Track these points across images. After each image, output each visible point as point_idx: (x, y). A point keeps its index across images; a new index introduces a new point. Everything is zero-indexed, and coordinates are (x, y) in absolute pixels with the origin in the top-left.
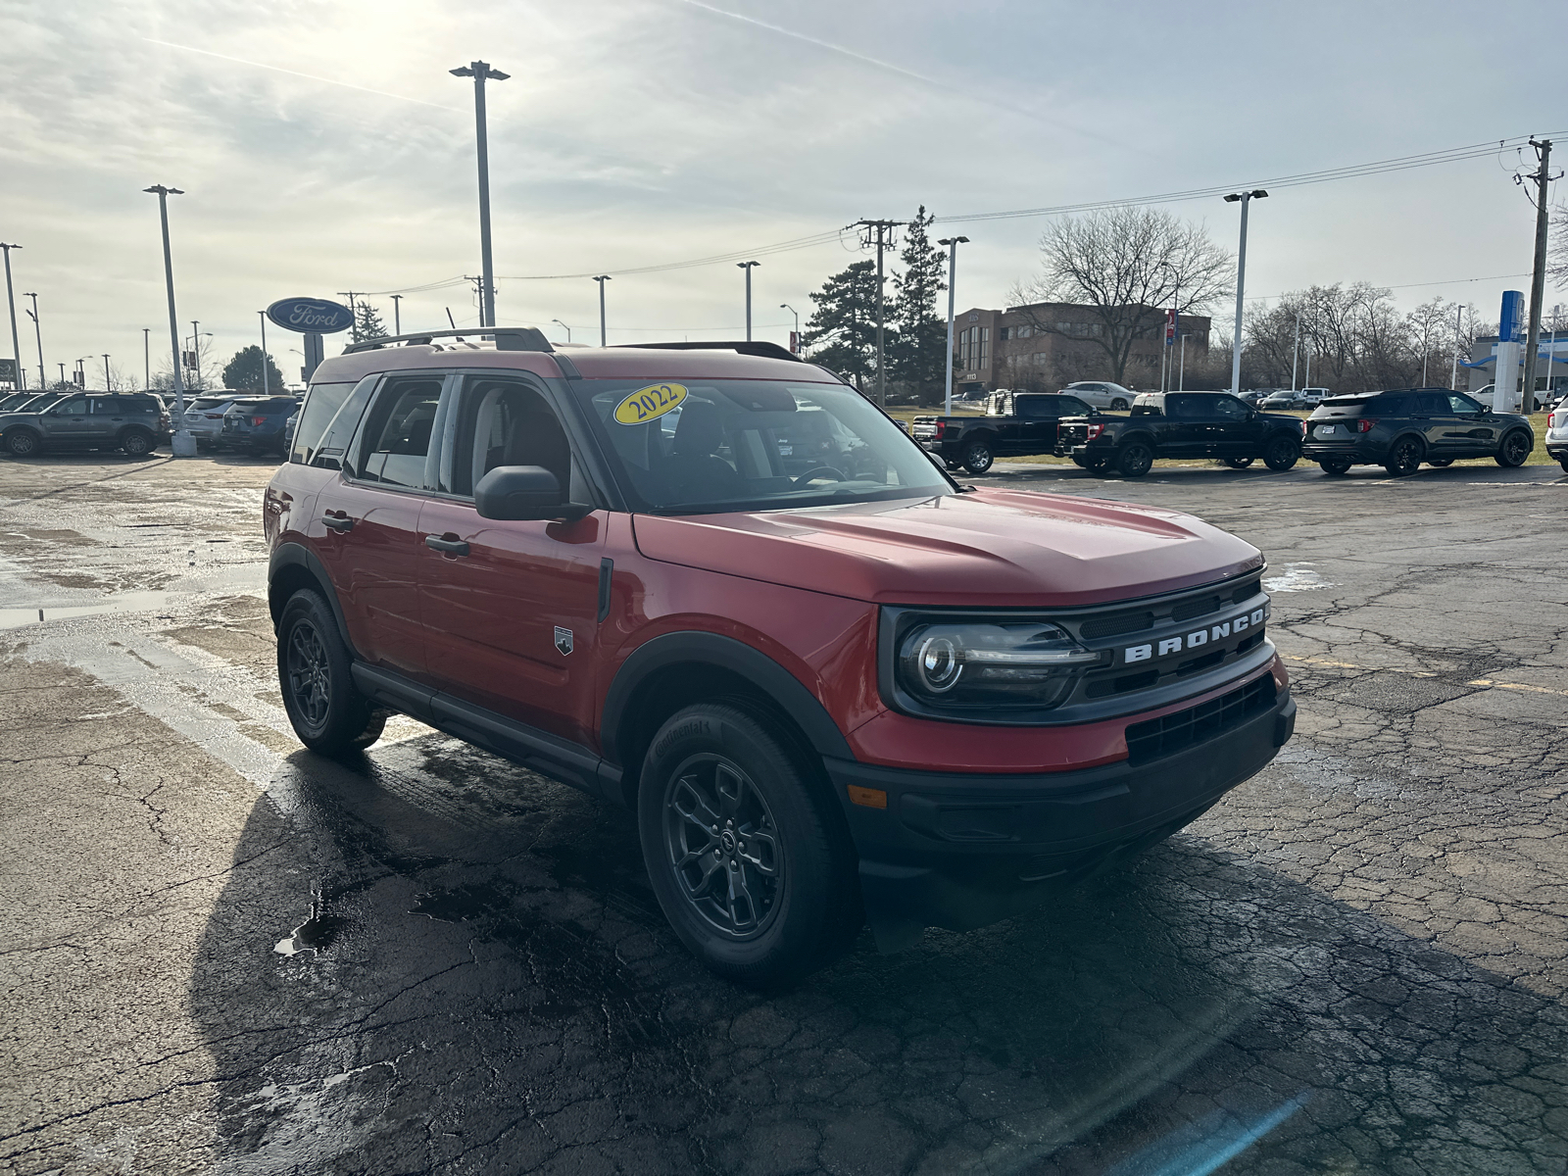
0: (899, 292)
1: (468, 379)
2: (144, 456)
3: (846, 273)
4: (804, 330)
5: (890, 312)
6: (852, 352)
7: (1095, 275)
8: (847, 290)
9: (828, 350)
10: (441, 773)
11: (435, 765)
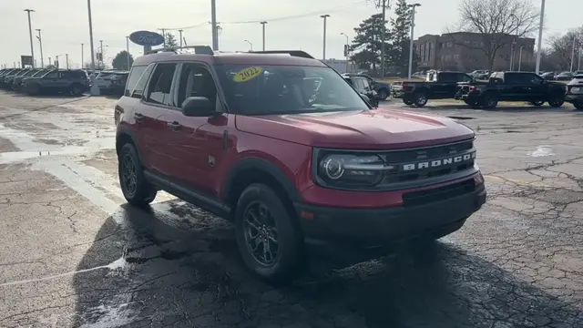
0: (393, 27)
1: (185, 65)
2: (80, 95)
3: (370, 19)
4: (351, 44)
5: (389, 36)
6: (371, 53)
7: (481, 20)
8: (370, 27)
9: (361, 53)
10: (176, 213)
11: (174, 210)
